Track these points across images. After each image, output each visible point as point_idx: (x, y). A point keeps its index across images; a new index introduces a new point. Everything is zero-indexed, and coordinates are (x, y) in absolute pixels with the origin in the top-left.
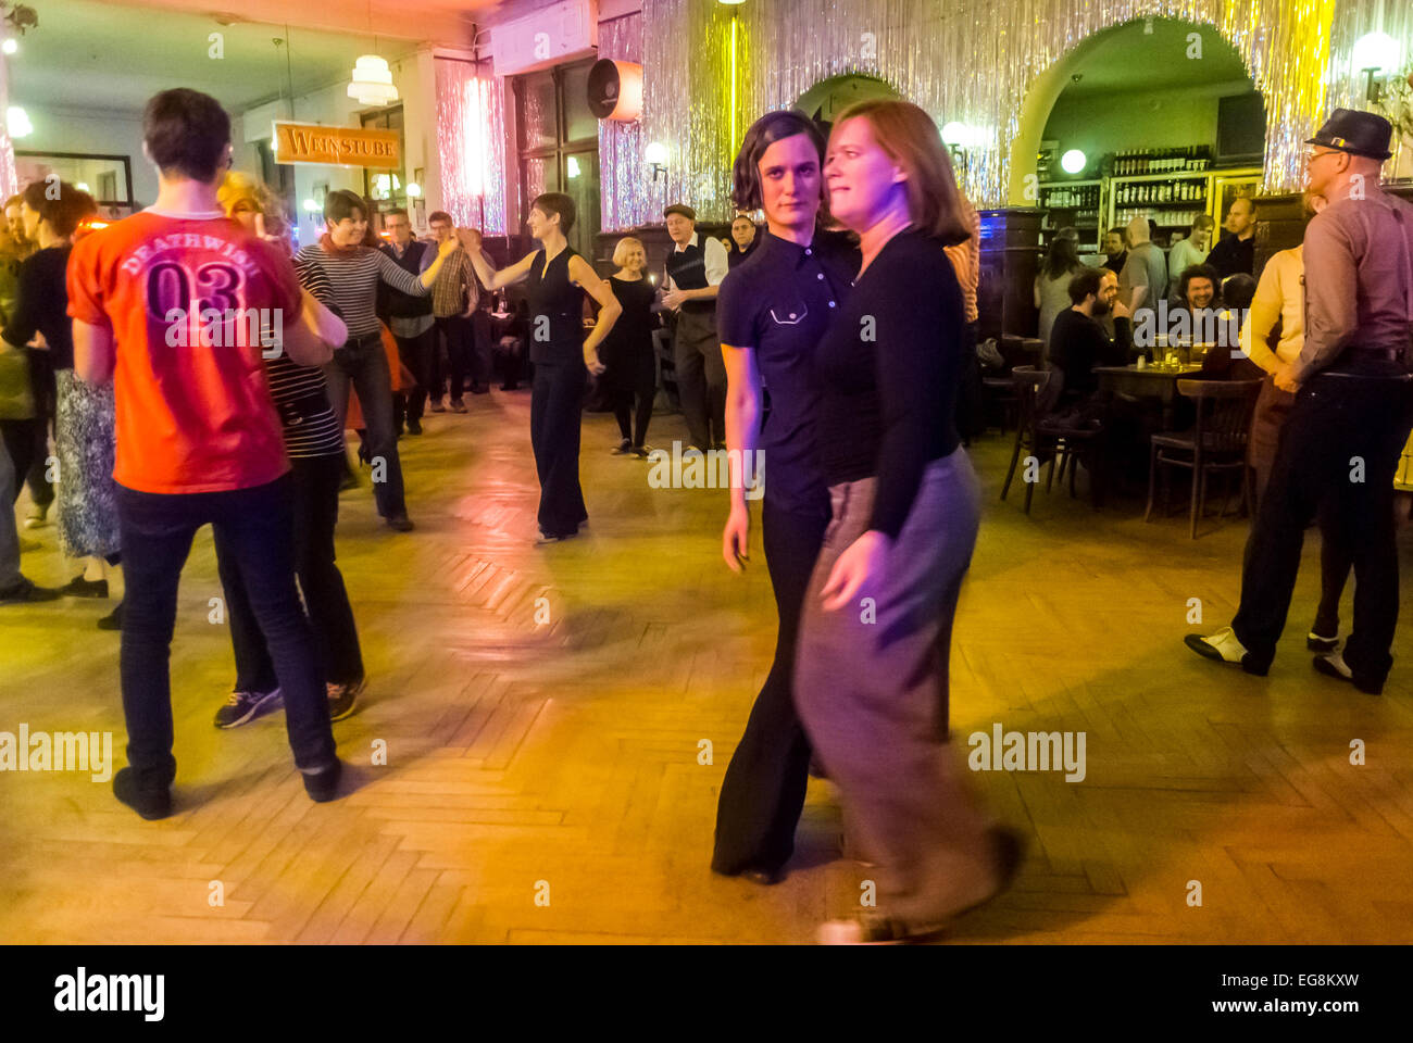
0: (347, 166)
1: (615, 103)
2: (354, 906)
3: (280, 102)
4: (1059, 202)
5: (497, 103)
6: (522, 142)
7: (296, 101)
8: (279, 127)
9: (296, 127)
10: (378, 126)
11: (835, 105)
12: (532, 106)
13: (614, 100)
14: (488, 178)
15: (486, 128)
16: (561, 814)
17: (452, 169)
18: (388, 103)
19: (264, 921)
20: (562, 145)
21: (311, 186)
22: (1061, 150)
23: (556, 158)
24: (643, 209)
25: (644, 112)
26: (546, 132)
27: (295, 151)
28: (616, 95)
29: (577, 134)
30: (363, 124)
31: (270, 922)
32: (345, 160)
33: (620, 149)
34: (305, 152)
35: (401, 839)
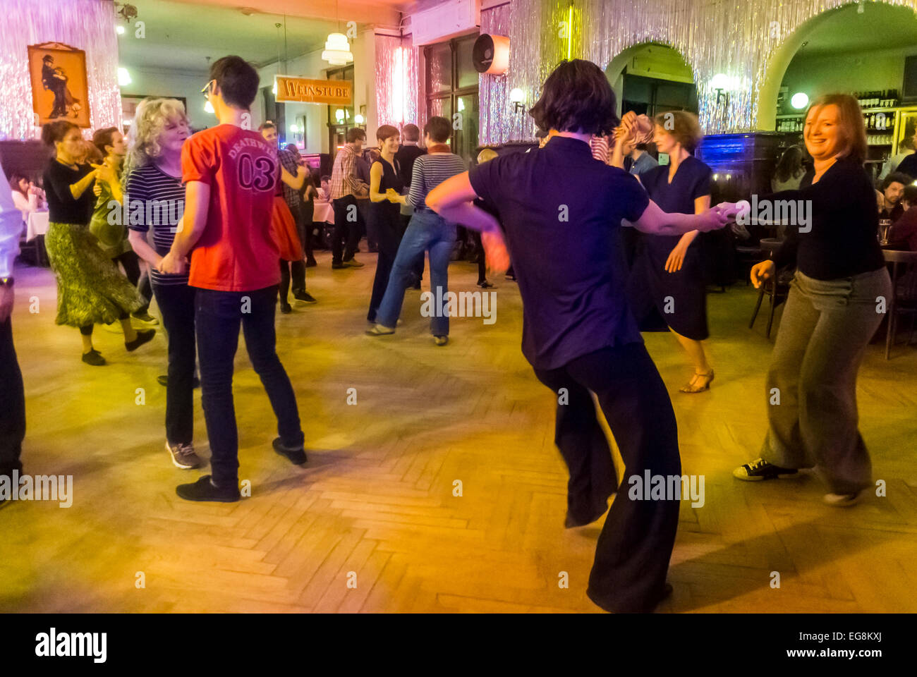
0: (318, 104)
1: (490, 63)
2: (339, 572)
3: (279, 63)
4: (787, 129)
5: (414, 63)
6: (429, 88)
7: (289, 62)
8: (279, 79)
9: (288, 79)
10: (338, 78)
11: (636, 64)
12: (436, 65)
13: (490, 61)
14: (406, 112)
15: (407, 79)
16: (466, 522)
17: (385, 105)
18: (347, 63)
19: (284, 577)
20: (455, 90)
21: (295, 117)
22: (791, 93)
23: (450, 99)
24: (508, 131)
25: (510, 69)
26: (444, 82)
27: (288, 94)
28: (492, 57)
29: (464, 83)
30: (328, 77)
31: (288, 578)
32: (317, 100)
33: (493, 93)
34: (294, 94)
35: (366, 531)
